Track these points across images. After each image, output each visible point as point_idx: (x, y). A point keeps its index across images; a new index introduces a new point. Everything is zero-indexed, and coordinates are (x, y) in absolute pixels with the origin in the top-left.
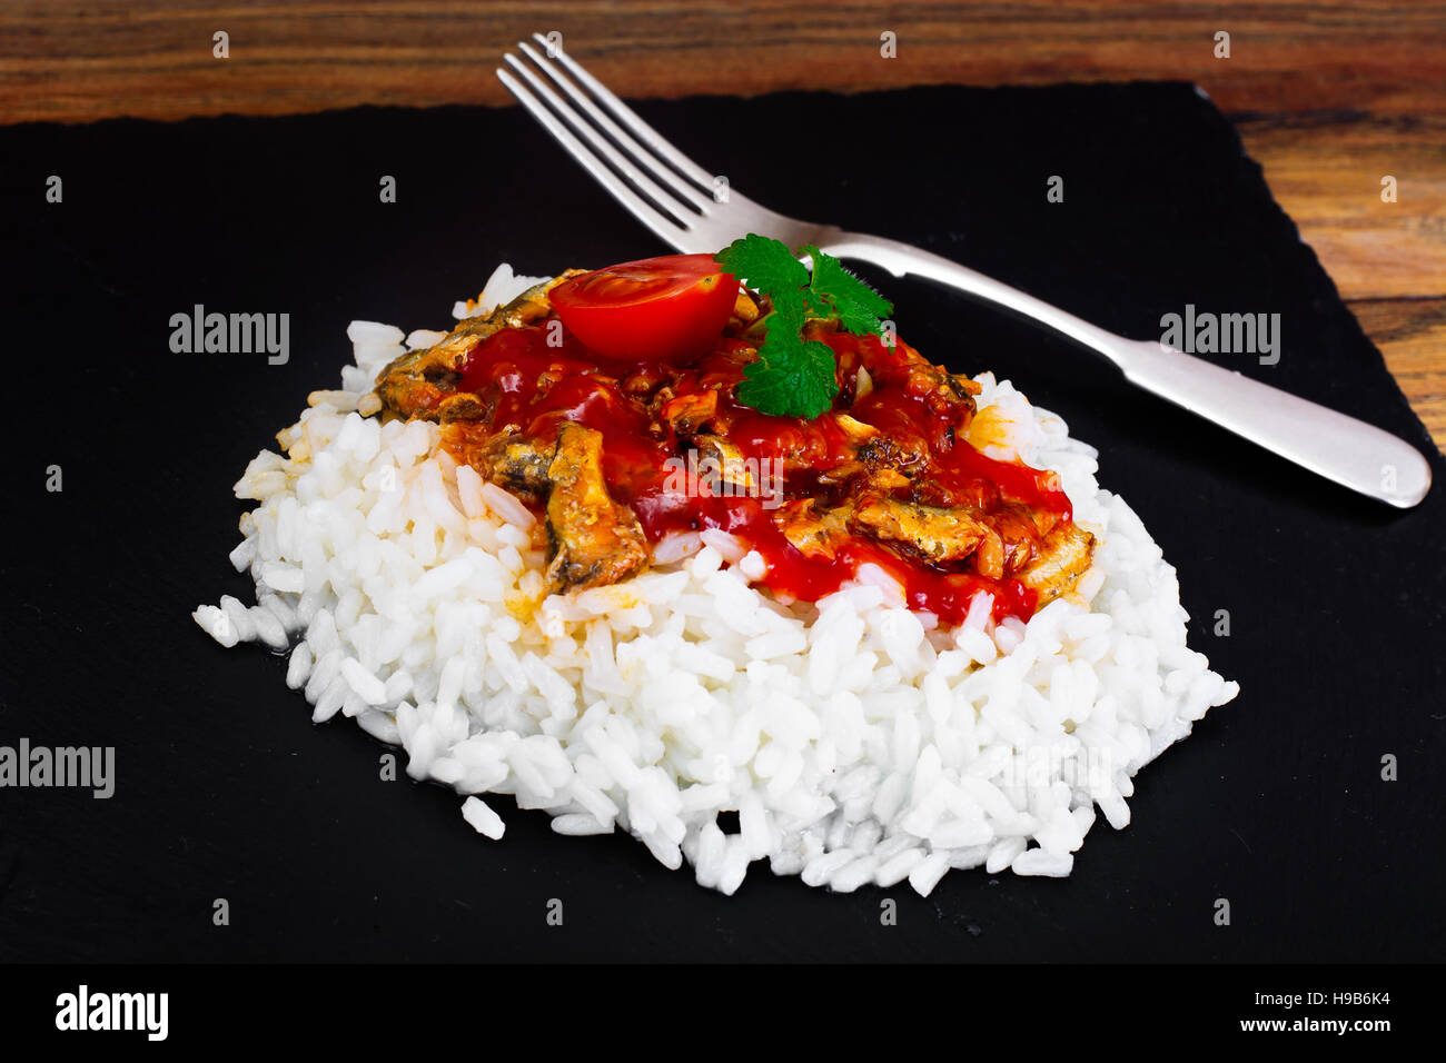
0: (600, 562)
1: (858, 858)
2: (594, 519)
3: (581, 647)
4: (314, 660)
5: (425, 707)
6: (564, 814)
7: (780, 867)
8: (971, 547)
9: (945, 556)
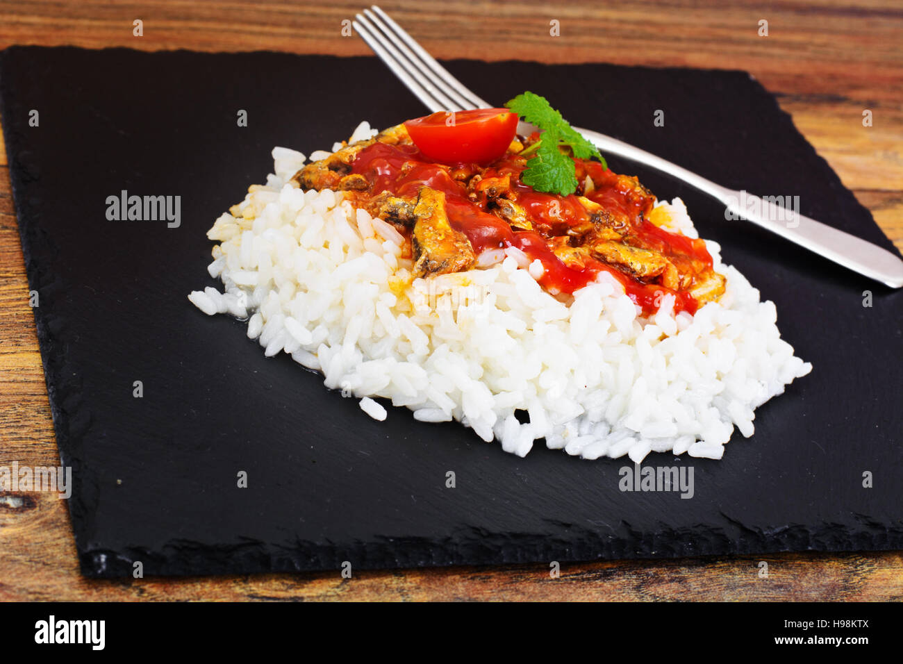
0: (447, 260)
1: (597, 441)
2: (443, 237)
4: (264, 322)
5: (335, 347)
6: (421, 408)
7: (552, 444)
8: (662, 268)
9: (646, 272)
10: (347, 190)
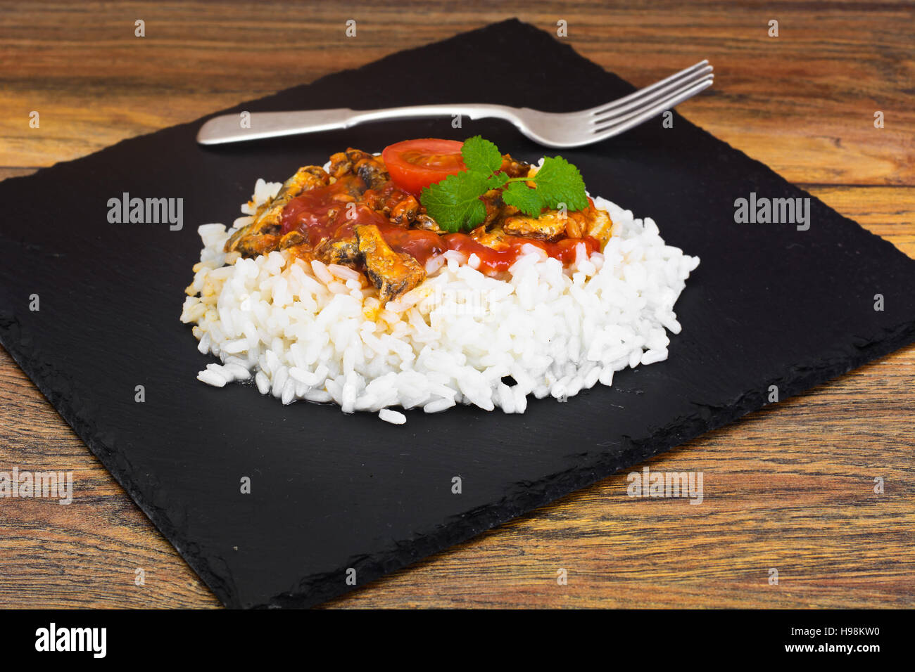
0: (405, 279)
1: (573, 379)
2: (393, 262)
3: (408, 323)
5: (338, 378)
6: (428, 403)
7: (540, 394)
8: (565, 225)
9: (556, 232)
10: (289, 247)
